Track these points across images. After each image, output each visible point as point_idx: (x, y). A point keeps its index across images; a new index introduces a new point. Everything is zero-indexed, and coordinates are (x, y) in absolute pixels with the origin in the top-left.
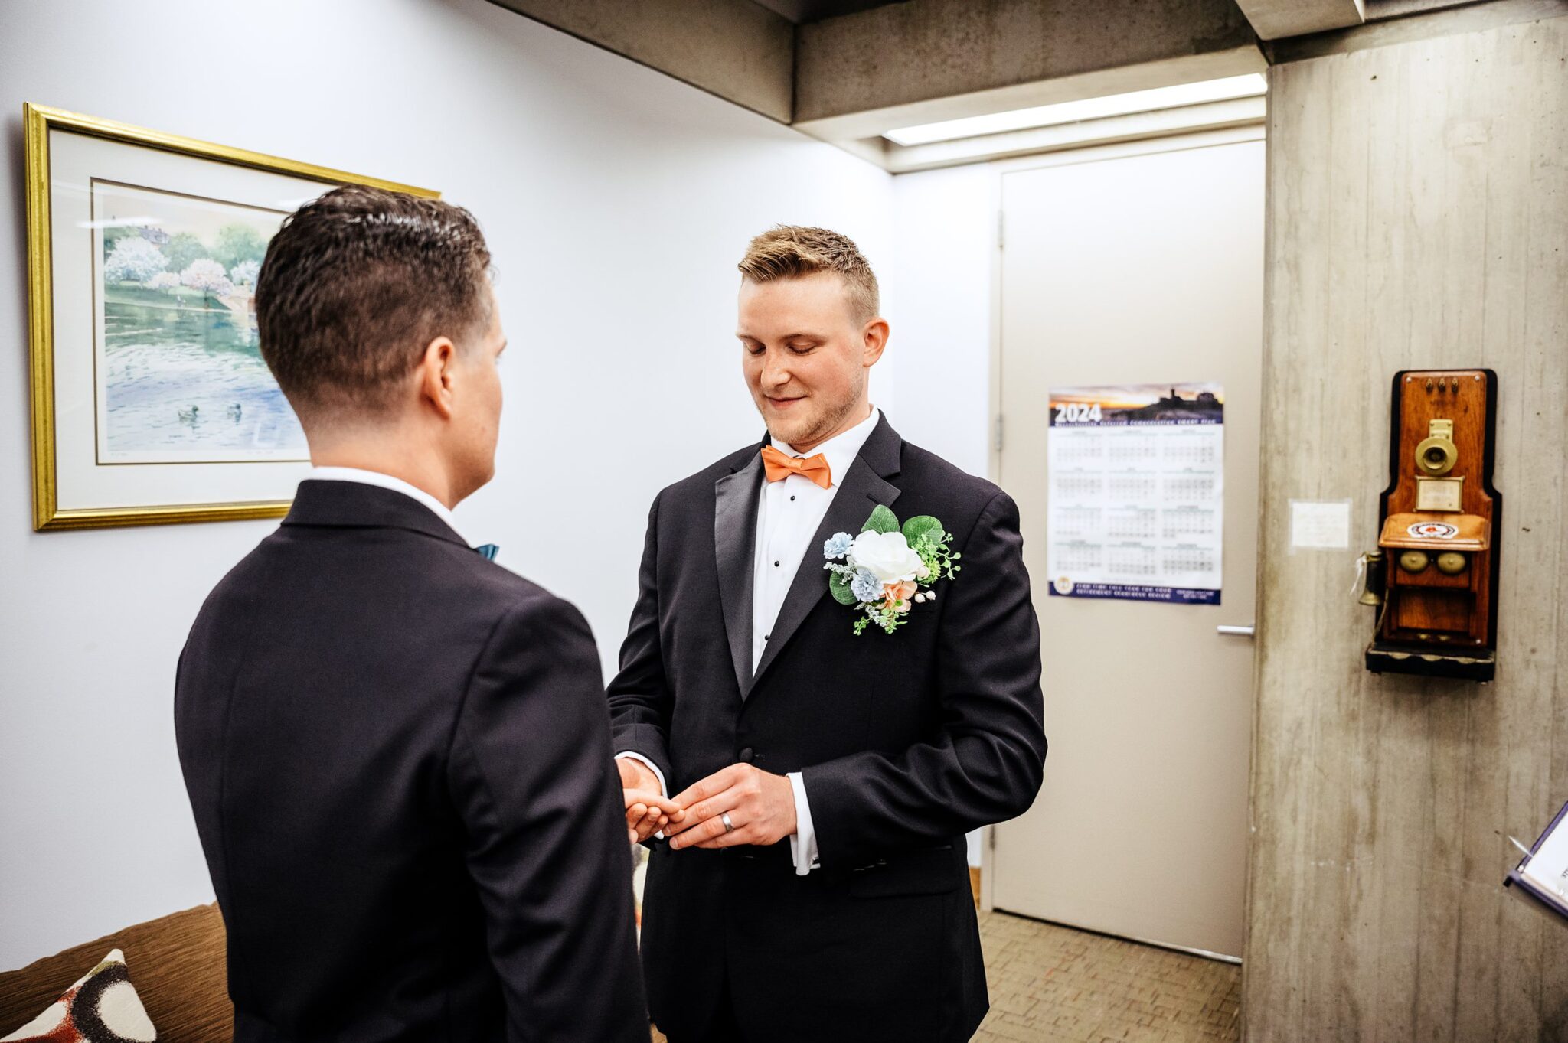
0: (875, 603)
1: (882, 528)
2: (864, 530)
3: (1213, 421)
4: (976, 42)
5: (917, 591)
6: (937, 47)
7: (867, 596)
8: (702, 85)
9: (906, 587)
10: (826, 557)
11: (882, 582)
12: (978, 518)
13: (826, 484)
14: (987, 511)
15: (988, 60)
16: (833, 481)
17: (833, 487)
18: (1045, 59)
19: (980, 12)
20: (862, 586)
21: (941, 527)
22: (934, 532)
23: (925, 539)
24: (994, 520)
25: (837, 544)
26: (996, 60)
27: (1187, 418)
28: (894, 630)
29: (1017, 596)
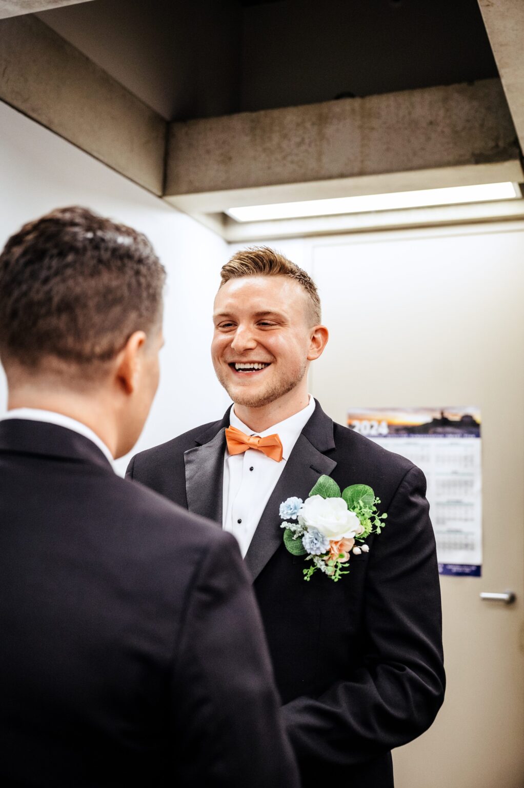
0: (322, 555)
1: (325, 493)
2: (311, 495)
3: (472, 435)
4: (310, 145)
5: (354, 545)
6: (279, 147)
7: (316, 550)
8: (101, 158)
9: (347, 543)
10: (282, 518)
11: (328, 539)
12: (398, 487)
13: (278, 458)
14: (405, 481)
15: (319, 159)
16: (283, 456)
17: (283, 460)
18: (362, 161)
19: (313, 124)
20: (312, 542)
21: (373, 493)
22: (368, 496)
23: (362, 504)
24: (410, 489)
25: (292, 507)
26: (325, 159)
27: (453, 433)
28: (339, 579)
29: (427, 551)
